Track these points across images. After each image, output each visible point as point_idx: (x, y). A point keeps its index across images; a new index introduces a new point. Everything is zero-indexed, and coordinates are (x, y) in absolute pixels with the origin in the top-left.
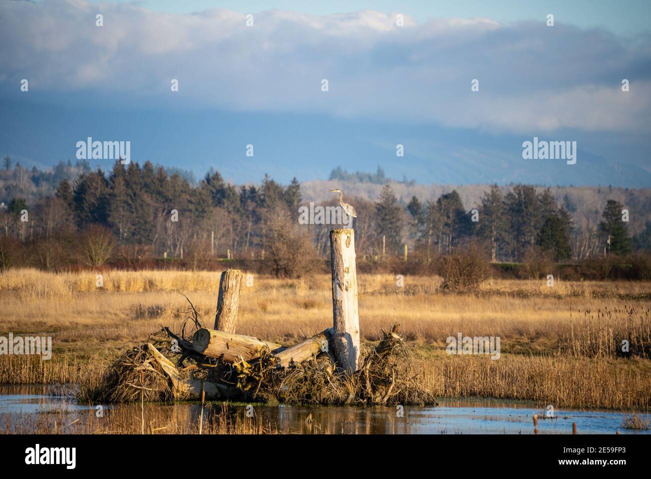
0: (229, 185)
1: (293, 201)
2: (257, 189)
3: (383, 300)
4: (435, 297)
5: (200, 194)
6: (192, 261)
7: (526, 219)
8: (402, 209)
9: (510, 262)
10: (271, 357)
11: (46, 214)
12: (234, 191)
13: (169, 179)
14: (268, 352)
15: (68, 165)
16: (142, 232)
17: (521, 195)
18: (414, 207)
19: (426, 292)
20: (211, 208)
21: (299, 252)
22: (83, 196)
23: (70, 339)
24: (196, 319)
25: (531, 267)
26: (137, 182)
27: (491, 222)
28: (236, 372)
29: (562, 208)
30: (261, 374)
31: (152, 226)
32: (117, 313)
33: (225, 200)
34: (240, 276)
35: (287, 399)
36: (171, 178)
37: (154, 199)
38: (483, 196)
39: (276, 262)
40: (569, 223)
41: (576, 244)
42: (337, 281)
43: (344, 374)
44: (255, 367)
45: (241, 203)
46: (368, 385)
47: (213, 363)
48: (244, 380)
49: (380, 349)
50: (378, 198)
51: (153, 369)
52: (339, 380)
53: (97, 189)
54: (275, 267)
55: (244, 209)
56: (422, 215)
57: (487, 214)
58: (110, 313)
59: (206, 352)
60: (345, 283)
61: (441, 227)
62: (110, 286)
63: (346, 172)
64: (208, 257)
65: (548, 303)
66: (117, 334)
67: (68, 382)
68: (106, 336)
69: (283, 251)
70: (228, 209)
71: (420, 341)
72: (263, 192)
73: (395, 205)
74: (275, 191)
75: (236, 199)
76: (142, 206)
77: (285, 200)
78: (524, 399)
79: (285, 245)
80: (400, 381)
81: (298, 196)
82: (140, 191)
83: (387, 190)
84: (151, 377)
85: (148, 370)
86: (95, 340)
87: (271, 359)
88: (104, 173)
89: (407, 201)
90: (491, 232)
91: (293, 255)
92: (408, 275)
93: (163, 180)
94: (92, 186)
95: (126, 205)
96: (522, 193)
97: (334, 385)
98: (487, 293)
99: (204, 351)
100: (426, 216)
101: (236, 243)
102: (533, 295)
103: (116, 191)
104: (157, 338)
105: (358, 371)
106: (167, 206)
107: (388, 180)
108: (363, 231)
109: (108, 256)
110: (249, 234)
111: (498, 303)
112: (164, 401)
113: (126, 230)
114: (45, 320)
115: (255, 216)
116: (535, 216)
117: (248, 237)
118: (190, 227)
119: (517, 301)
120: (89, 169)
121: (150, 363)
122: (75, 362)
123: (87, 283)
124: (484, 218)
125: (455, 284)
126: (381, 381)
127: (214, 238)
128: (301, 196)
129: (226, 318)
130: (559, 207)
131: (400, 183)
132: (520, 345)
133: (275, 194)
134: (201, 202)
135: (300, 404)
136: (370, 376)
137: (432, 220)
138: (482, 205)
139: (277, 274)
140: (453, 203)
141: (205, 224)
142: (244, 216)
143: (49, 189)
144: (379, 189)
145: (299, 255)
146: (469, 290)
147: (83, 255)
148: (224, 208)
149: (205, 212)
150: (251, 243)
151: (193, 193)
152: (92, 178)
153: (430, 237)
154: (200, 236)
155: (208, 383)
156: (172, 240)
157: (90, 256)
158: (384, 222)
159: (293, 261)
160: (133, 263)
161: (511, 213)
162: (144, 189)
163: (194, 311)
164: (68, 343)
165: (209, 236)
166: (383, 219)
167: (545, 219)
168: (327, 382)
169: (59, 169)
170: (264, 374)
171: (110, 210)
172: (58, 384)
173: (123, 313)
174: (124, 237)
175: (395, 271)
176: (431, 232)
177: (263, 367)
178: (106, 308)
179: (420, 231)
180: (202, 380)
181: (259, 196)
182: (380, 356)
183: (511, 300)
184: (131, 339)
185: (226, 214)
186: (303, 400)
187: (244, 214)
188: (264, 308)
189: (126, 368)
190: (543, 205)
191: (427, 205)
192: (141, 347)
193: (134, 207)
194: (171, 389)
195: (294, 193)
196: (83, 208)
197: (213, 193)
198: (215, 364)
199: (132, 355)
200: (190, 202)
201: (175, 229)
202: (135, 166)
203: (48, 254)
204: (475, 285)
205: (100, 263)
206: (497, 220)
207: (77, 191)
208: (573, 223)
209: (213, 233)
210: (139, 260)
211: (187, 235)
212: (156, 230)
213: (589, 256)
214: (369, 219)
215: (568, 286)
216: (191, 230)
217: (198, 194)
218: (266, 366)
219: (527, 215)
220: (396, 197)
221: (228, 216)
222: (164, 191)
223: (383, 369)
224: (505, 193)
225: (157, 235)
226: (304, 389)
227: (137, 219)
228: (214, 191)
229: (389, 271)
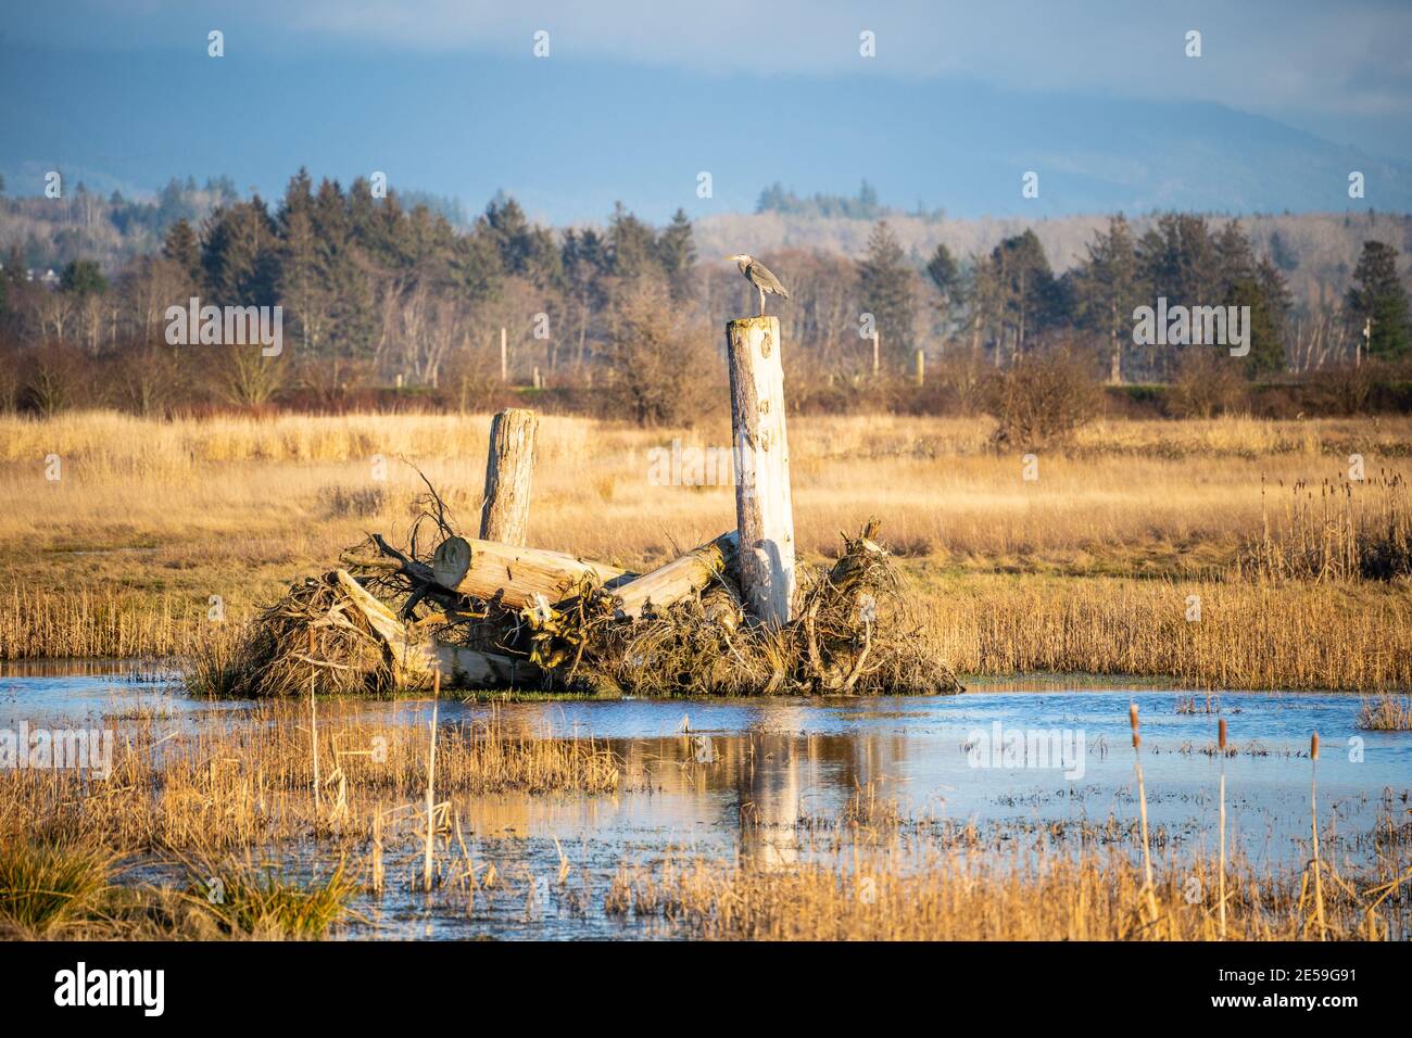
0: (537, 227)
1: (679, 260)
2: (598, 237)
3: (864, 470)
4: (977, 462)
5: (476, 247)
6: (457, 393)
7: (1186, 289)
8: (915, 274)
9: (1150, 383)
10: (602, 595)
11: (143, 295)
12: (549, 240)
13: (406, 215)
14: (597, 585)
15: (188, 188)
16: (351, 331)
17: (1175, 236)
18: (941, 269)
19: (961, 451)
20: (501, 279)
21: (687, 370)
22: (222, 254)
23: (183, 563)
24: (441, 517)
25: (1194, 391)
26: (338, 222)
27: (1109, 297)
28: (527, 630)
29: (1265, 262)
30: (582, 632)
31: (372, 318)
32: (289, 506)
33: (529, 261)
34: (534, 424)
35: (639, 684)
36: (412, 212)
37: (376, 259)
38: (1092, 240)
39: (637, 393)
40: (1280, 294)
41: (1295, 341)
42: (742, 431)
43: (761, 628)
44: (569, 618)
45: (565, 267)
46: (814, 652)
47: (479, 609)
48: (546, 646)
49: (837, 576)
50: (862, 251)
51: (350, 625)
52: (749, 643)
53: (253, 240)
54: (636, 403)
55: (572, 279)
56: (959, 285)
57: (1100, 280)
58: (274, 507)
59: (463, 587)
60: (760, 435)
61: (1000, 311)
62: (276, 449)
63: (792, 195)
64: (492, 382)
65: (1225, 469)
66: (284, 550)
67: (171, 652)
68: (260, 555)
69: (654, 370)
70: (537, 280)
71: (939, 556)
72: (613, 243)
73: (900, 265)
74: (637, 238)
75: (552, 259)
76: (350, 276)
77: (661, 257)
78: (1151, 673)
79: (658, 357)
80: (882, 642)
81: (687, 250)
82: (346, 242)
83: (882, 232)
84: (346, 642)
85: (339, 627)
86: (237, 564)
87: (603, 599)
88: (266, 205)
89: (928, 255)
90: (1111, 317)
91: (675, 377)
92: (926, 415)
93: (395, 218)
94: (241, 231)
95: (315, 273)
96: (1178, 232)
97: (740, 653)
98: (1091, 450)
99: (457, 584)
100: (967, 287)
101: (555, 353)
102: (1193, 452)
103: (294, 243)
104: (356, 558)
105: (792, 624)
106: (403, 274)
107: (885, 212)
108: (830, 323)
109: (275, 385)
110: (583, 334)
111: (1115, 471)
112: (373, 692)
113: (318, 328)
114: (133, 521)
115: (595, 295)
116: (1206, 281)
117: (582, 339)
118: (455, 319)
119: (1156, 467)
120: (234, 195)
121: (343, 611)
122: (189, 612)
123: (227, 443)
124: (1095, 288)
125: (1022, 433)
126: (840, 643)
127: (508, 344)
128: (694, 249)
129: (505, 515)
130: (1259, 260)
131: (910, 216)
132: (1155, 559)
133: (637, 246)
134: (479, 266)
135: (667, 694)
136: (817, 632)
137: (980, 296)
138: (1090, 260)
139: (640, 420)
140: (1026, 257)
141: (488, 312)
142: (573, 294)
143: (149, 240)
144: (864, 230)
145: (687, 378)
146: (1054, 445)
147: (221, 382)
148: (526, 278)
149: (486, 287)
150: (587, 351)
151: (461, 246)
152: (240, 216)
153: (977, 333)
154: (477, 339)
155: (469, 652)
156: (416, 348)
157: (236, 384)
158: (877, 302)
159: (674, 389)
160: (329, 398)
161: (1152, 276)
162: (354, 238)
163: (435, 501)
164: (177, 571)
165: (497, 338)
166: (874, 297)
167: (1227, 287)
168: (724, 648)
169: (171, 195)
170: (588, 631)
171: (280, 286)
172: (150, 658)
173: (301, 506)
174: (314, 344)
175: (897, 408)
176: (978, 322)
177: (586, 617)
178: (265, 497)
179: (954, 321)
180: (455, 647)
181: (604, 251)
182: (839, 590)
183: (1145, 464)
184: (314, 561)
185: (533, 290)
186: (673, 687)
187: (571, 289)
188: (606, 492)
189: (291, 623)
190: (1222, 256)
191: (971, 263)
192: (323, 577)
193: (332, 277)
194: (389, 666)
195: (679, 243)
196: (222, 280)
197: (503, 245)
198: (483, 612)
199: (304, 595)
200: (455, 265)
201: (423, 324)
202: (332, 188)
203: (145, 380)
204: (1067, 433)
205: (259, 399)
206: (1125, 293)
207: (208, 243)
208: (1288, 294)
209: (504, 331)
210: (342, 392)
211: (449, 337)
212: (382, 327)
213: (1324, 365)
214: (843, 297)
215: (1269, 430)
216: (457, 326)
217: (471, 248)
218: (593, 616)
219: (1189, 279)
220: (901, 247)
221: (536, 296)
222: (397, 242)
223: (845, 617)
224: (1139, 233)
225: (384, 338)
226: (676, 662)
227: (339, 304)
228: (506, 240)
229: (883, 407)
